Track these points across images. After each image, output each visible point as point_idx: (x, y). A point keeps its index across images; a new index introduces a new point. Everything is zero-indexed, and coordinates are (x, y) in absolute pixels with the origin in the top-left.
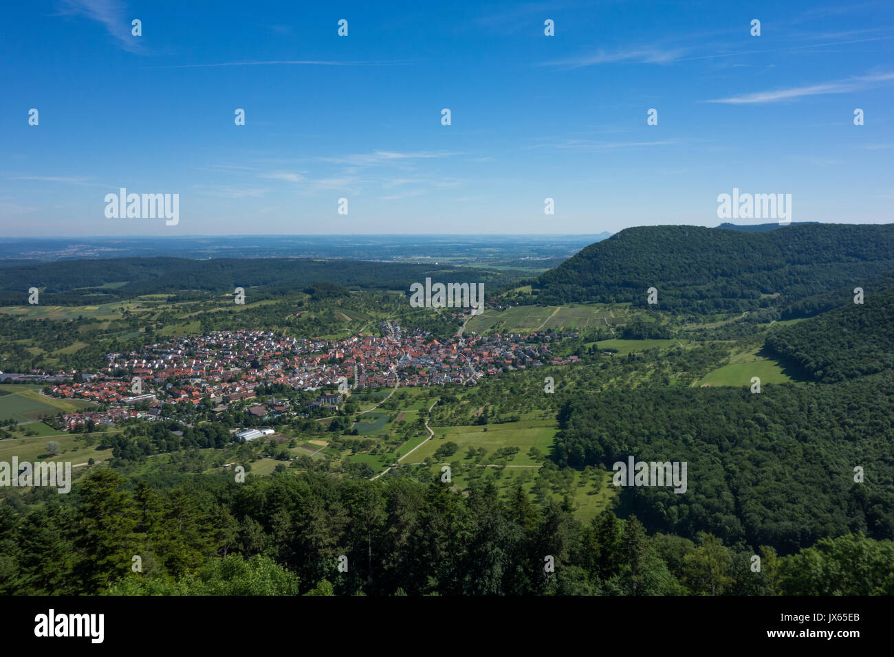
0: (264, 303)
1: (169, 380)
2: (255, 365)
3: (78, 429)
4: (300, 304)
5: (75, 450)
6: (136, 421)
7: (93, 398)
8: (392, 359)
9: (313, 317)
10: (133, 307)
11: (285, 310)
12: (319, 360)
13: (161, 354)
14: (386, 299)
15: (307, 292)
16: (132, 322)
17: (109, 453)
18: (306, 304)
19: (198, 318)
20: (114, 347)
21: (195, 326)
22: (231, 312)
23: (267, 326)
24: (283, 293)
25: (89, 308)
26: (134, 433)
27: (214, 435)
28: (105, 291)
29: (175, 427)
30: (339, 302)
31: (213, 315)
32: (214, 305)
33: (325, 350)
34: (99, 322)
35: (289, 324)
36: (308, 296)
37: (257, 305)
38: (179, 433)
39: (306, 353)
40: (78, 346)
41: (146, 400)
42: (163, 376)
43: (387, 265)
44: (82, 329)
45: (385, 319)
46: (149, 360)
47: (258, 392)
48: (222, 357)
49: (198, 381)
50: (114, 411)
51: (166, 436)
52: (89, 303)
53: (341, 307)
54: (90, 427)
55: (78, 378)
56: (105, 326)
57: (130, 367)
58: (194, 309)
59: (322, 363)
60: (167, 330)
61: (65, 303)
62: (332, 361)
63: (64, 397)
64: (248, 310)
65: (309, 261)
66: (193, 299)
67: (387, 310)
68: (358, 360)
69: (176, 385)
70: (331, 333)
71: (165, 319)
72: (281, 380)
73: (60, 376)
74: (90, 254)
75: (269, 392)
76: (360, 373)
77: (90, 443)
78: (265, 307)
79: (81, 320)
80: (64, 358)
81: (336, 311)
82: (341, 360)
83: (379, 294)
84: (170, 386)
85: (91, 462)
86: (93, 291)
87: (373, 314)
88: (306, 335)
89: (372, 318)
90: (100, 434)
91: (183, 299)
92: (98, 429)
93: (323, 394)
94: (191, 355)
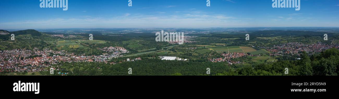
0: (297, 38)
1: (284, 50)
2: (297, 48)
3: (272, 56)
4: (303, 38)
5: (272, 59)
6: (280, 55)
7: (273, 52)
8: (321, 48)
9: (306, 40)
10: (276, 38)
11: (301, 39)
12: (307, 48)
13: (282, 46)
14: (318, 38)
15: (304, 36)
16: (277, 40)
17: (277, 60)
18: (304, 38)
19: (287, 40)
20: (274, 44)
21: (286, 41)
22: (292, 39)
23: (298, 42)
24: (300, 36)
25: (270, 38)
26: (280, 57)
27: (293, 59)
28: (271, 35)
29: (286, 57)
30: (310, 38)
31: (289, 40)
32: (288, 38)
33: (308, 46)
34: (272, 40)
35: (302, 41)
36: (304, 37)
37: (296, 38)
38: (287, 58)
39: (305, 47)
40: (269, 43)
41: (281, 53)
42: (282, 49)
43: (316, 32)
44: (269, 41)
45: (318, 41)
46: (280, 46)
47: (298, 52)
48: (291, 46)
49: (288, 50)
50: (276, 54)
51: (286, 58)
52: (269, 37)
53: (310, 39)
54: (273, 56)
55: (270, 48)
56: (272, 41)
57: (277, 47)
58: (286, 38)
59: (308, 48)
60: (282, 42)
61: (266, 37)
62: (310, 48)
63: (268, 51)
64: (294, 39)
65: (303, 31)
66: (285, 37)
67: (318, 40)
68: (314, 48)
69: (285, 50)
70: (309, 43)
71: (282, 40)
72: (302, 51)
73: (267, 48)
74: (268, 30)
75: (300, 52)
76: (315, 50)
77: (274, 58)
78: (297, 39)
79: (269, 40)
80: (267, 45)
81: (310, 40)
82: (312, 48)
83: (316, 37)
84: (284, 51)
85: (275, 61)
86: (270, 35)
87: (316, 40)
88: (305, 44)
89: (316, 41)
90: (275, 57)
91: (284, 37)
92: (274, 56)
93: (310, 53)
94: (286, 46)
